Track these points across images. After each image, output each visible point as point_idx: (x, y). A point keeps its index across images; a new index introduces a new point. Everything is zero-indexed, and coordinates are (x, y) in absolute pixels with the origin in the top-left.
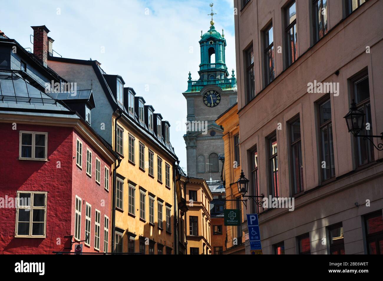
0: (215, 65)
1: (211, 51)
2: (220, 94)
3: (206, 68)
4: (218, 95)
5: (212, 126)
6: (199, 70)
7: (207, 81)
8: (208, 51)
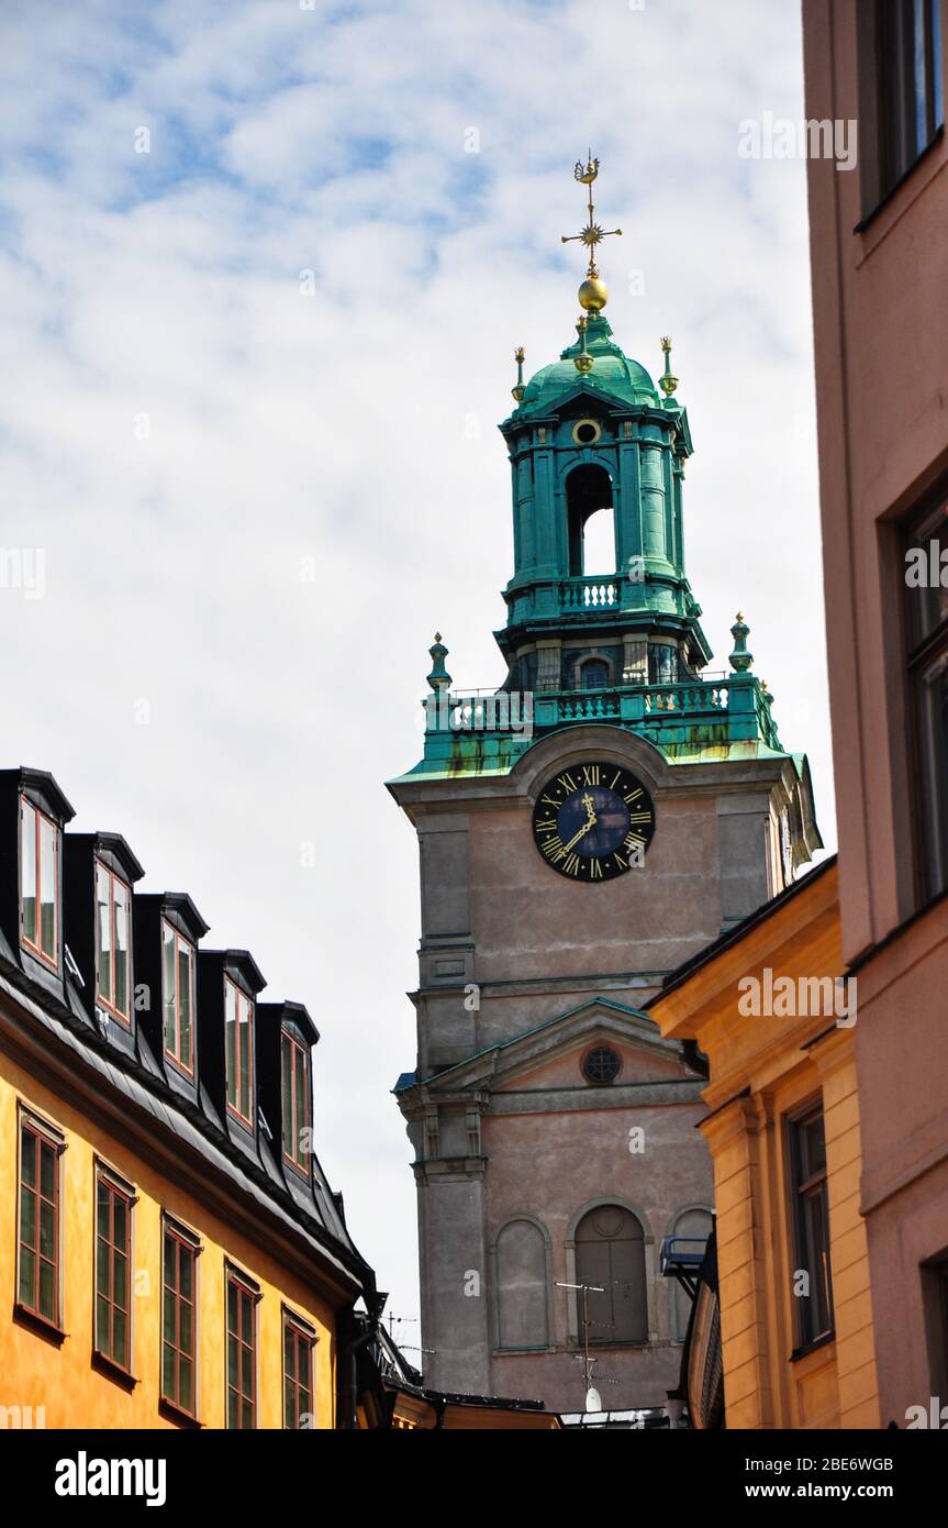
0: (618, 587)
1: (588, 491)
2: (650, 789)
3: (549, 608)
4: (636, 794)
5: (594, 1015)
6: (502, 625)
7: (562, 700)
8: (562, 490)
